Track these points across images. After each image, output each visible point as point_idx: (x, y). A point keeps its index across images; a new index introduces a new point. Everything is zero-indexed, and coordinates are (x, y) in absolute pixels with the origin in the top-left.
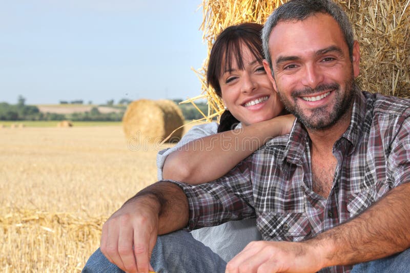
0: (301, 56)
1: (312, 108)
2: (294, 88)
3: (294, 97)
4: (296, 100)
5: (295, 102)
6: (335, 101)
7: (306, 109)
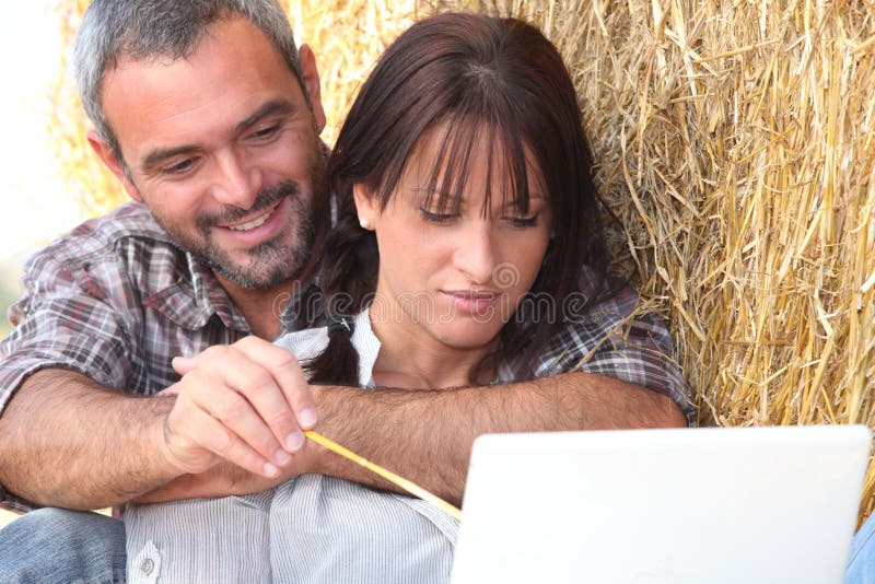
0: (202, 143)
1: (250, 246)
2: (198, 209)
3: (203, 230)
4: (207, 234)
5: (207, 240)
6: (295, 218)
7: (235, 249)
